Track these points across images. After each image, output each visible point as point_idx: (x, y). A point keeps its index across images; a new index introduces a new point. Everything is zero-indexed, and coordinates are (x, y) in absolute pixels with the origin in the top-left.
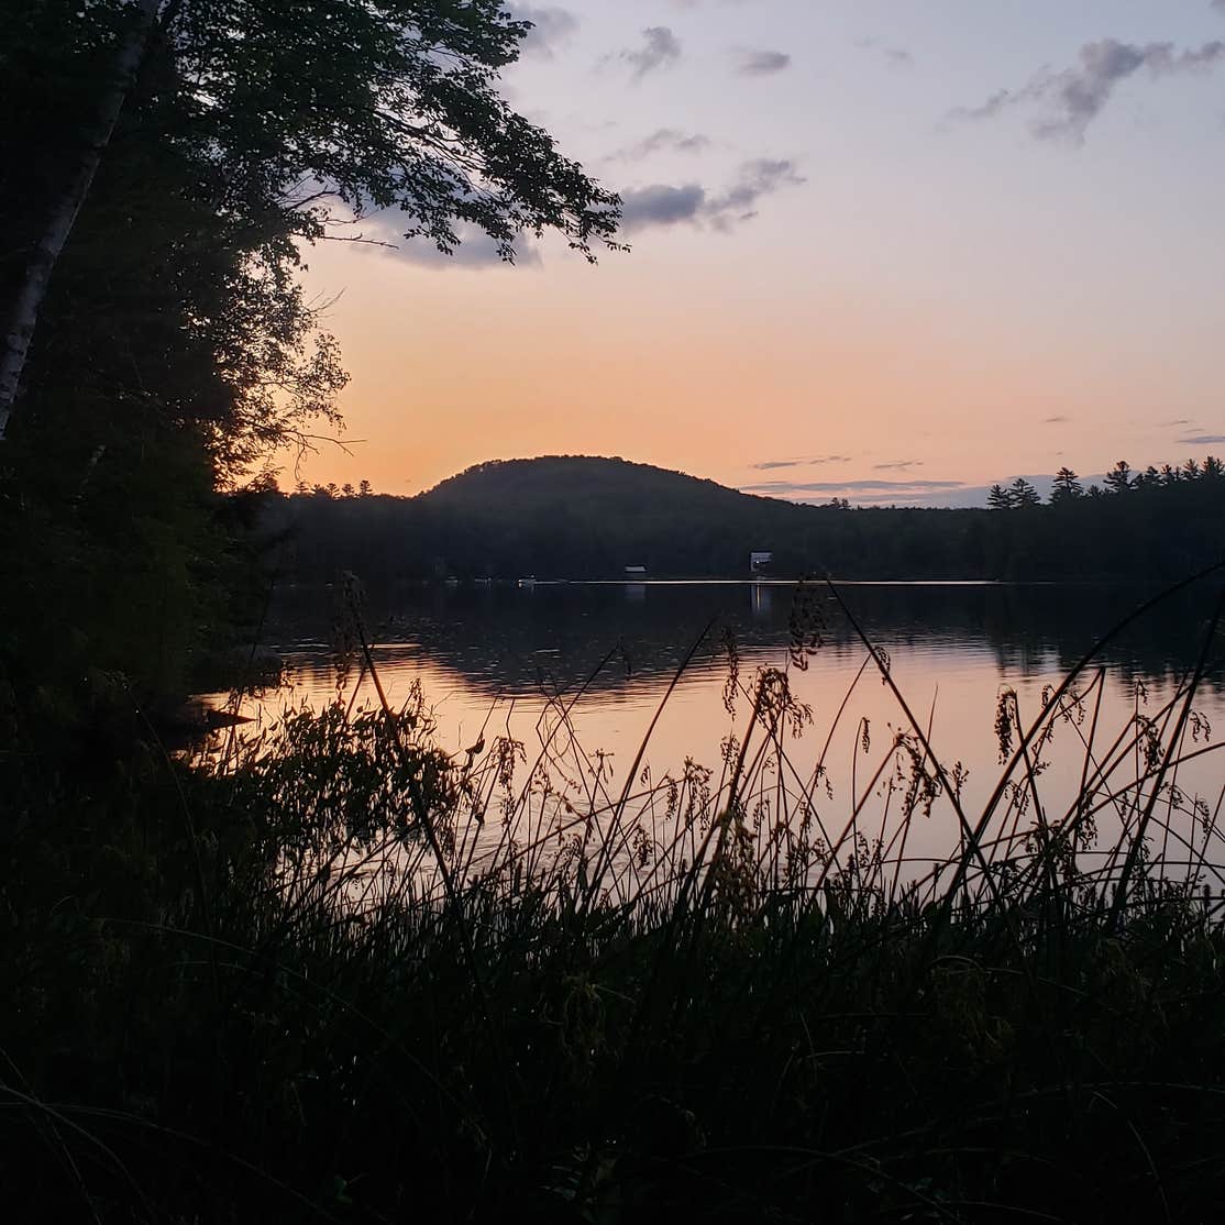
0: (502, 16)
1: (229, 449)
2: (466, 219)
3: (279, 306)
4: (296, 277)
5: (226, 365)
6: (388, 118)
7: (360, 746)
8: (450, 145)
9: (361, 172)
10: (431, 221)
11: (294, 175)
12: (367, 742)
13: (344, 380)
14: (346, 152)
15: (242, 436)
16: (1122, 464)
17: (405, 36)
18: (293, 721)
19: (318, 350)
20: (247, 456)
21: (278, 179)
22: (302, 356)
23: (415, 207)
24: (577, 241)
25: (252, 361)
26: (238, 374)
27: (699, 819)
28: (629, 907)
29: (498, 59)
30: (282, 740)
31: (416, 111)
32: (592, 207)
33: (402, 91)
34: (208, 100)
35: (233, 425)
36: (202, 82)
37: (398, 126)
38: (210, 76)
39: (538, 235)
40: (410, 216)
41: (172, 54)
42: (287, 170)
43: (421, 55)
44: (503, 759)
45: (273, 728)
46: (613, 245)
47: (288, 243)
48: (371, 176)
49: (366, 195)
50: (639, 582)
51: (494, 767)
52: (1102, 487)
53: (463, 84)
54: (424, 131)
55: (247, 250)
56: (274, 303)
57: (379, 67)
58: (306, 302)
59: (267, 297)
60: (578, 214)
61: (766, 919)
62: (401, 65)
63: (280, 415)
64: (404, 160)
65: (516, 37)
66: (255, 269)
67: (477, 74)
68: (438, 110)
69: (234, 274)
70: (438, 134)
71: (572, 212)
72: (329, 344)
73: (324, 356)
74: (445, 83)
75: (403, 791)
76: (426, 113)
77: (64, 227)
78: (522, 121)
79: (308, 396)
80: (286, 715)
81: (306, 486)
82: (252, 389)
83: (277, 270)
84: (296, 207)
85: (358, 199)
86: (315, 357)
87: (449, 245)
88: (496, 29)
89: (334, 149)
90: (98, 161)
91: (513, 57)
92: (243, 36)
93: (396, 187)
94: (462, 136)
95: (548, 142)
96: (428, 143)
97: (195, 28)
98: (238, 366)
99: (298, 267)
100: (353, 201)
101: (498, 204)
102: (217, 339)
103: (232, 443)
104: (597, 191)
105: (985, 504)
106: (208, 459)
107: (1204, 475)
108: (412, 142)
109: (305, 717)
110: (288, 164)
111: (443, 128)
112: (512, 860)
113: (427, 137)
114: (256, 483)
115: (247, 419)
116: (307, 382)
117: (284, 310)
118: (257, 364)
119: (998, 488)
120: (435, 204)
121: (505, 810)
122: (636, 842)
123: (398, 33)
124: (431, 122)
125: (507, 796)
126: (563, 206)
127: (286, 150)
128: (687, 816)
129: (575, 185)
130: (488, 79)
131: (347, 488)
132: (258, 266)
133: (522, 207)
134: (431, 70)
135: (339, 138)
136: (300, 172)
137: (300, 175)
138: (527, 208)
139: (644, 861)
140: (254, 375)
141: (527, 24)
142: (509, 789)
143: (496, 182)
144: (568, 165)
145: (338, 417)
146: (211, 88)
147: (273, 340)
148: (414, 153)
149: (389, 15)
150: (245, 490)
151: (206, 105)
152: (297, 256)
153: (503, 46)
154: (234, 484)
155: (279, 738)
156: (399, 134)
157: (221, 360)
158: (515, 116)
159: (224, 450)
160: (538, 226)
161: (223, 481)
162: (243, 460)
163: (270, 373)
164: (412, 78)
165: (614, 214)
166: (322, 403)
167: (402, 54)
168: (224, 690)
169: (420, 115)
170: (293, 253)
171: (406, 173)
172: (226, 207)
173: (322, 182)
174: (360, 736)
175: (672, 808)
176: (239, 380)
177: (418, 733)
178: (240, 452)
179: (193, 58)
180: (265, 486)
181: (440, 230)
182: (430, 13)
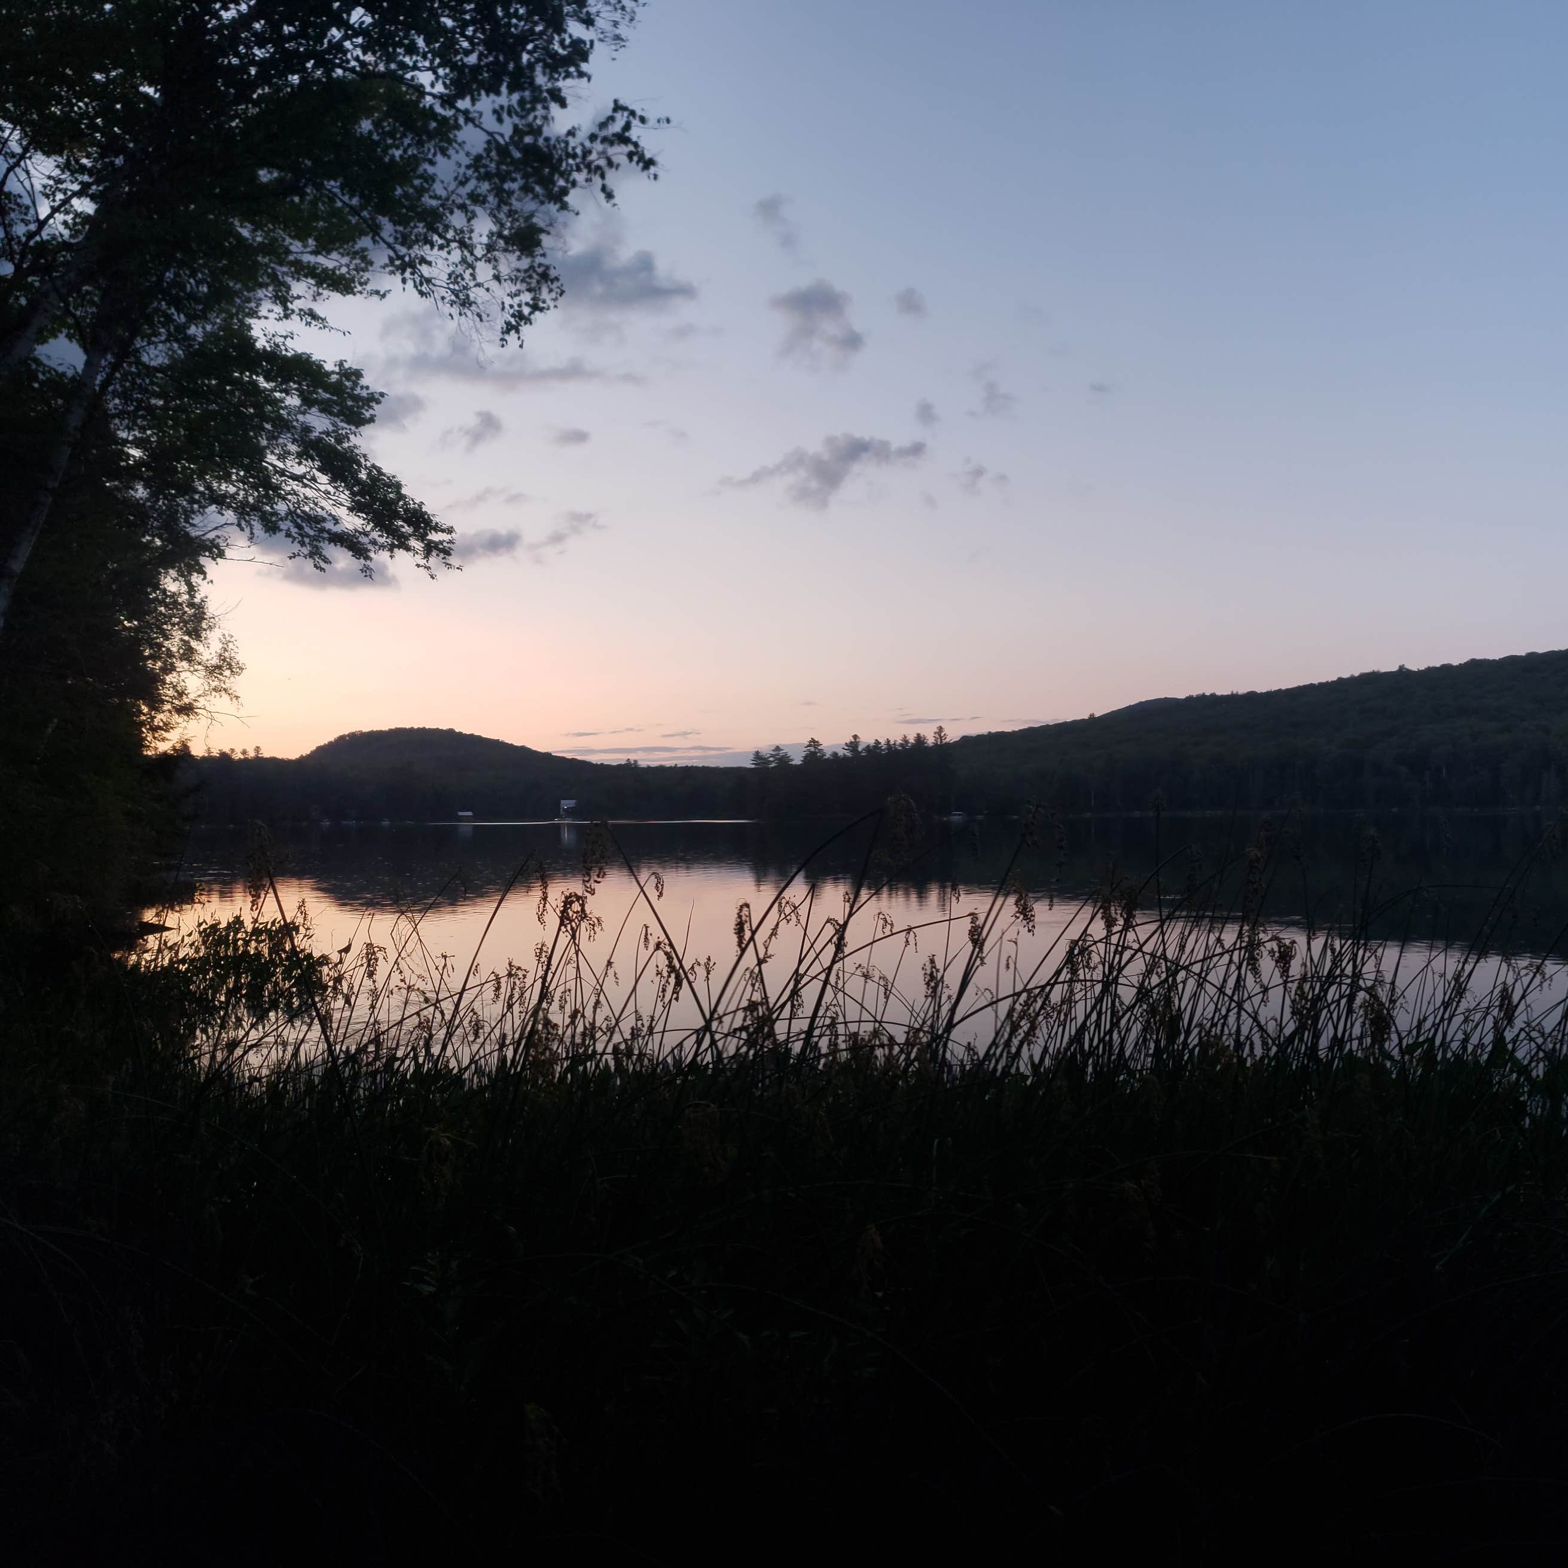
0: (362, 388)
1: (153, 721)
2: (336, 545)
3: (190, 611)
4: (204, 589)
5: (151, 657)
6: (274, 466)
7: (256, 948)
8: (322, 488)
9: (255, 508)
10: (308, 546)
11: (201, 510)
12: (262, 945)
13: (241, 669)
14: (242, 493)
15: (163, 712)
16: (855, 737)
17: (287, 403)
18: (205, 930)
19: (221, 645)
20: (167, 727)
21: (188, 514)
22: (208, 651)
23: (296, 535)
24: (423, 562)
25: (170, 654)
26: (159, 664)
27: (517, 1004)
28: (462, 1071)
29: (358, 421)
30: (196, 944)
31: (297, 460)
32: (434, 537)
33: (286, 445)
34: (136, 453)
35: (156, 703)
36: (130, 438)
37: (282, 473)
38: (136, 433)
39: (391, 557)
40: (293, 542)
41: (108, 417)
42: (196, 506)
43: (301, 417)
44: (369, 961)
45: (190, 935)
46: (449, 566)
47: (198, 563)
48: (261, 511)
49: (257, 526)
50: (467, 822)
51: (362, 965)
52: (841, 753)
53: (333, 440)
54: (304, 476)
55: (166, 568)
56: (187, 609)
57: (268, 426)
58: (211, 609)
59: (181, 604)
60: (422, 541)
61: (569, 1076)
62: (283, 425)
63: (192, 696)
64: (287, 499)
65: (373, 404)
66: (171, 584)
67: (344, 432)
68: (313, 460)
69: (156, 586)
70: (314, 479)
71: (417, 540)
72: (230, 642)
73: (226, 650)
74: (319, 440)
75: (289, 982)
76: (304, 462)
77: (25, 551)
78: (379, 470)
79: (213, 681)
80: (200, 925)
81: (212, 750)
82: (170, 676)
83: (189, 584)
84: (204, 535)
85: (251, 529)
86: (219, 651)
87: (323, 565)
88: (357, 398)
89: (232, 490)
90: (51, 499)
91: (372, 420)
92: (161, 403)
93: (281, 519)
94: (333, 480)
95: (398, 486)
96: (305, 486)
97: (125, 396)
98: (160, 658)
99: (205, 582)
100: (247, 530)
101: (360, 533)
102: (143, 637)
103: (155, 717)
104: (437, 523)
105: (748, 764)
106: (137, 730)
107: (913, 745)
108: (294, 485)
109: (214, 927)
110: (198, 502)
111: (318, 474)
112: (378, 1036)
113: (305, 481)
114: (174, 747)
115: (167, 698)
116: (214, 670)
117: (195, 615)
118: (174, 656)
119: (757, 753)
120: (312, 533)
121: (371, 999)
122: (471, 1022)
123: (282, 401)
124: (308, 470)
125: (373, 987)
126: (410, 535)
127: (196, 491)
128: (508, 1003)
129: (420, 521)
130: (352, 437)
131: (244, 752)
132: (174, 581)
133: (379, 536)
134: (307, 429)
135: (236, 481)
136: (207, 507)
137: (206, 510)
138: (382, 536)
139: (477, 1036)
140: (172, 664)
141: (382, 395)
142: (374, 982)
143: (359, 516)
144: (414, 504)
145: (237, 697)
146: (138, 443)
147: (186, 638)
148: (295, 494)
149: (275, 386)
150: (165, 753)
151: (134, 456)
152: (204, 573)
153: (364, 411)
154: (156, 749)
155: (194, 942)
156: (283, 478)
157: (147, 654)
158: (374, 466)
159: (149, 723)
160: (391, 550)
161: (149, 746)
162: (163, 730)
163: (185, 664)
164: (293, 435)
165: (450, 542)
166: (224, 686)
167: (286, 417)
168: (152, 905)
169: (300, 464)
170: (201, 571)
171: (289, 509)
172: (149, 536)
173: (223, 515)
174: (257, 941)
175: (497, 996)
176: (161, 669)
177: (300, 939)
178: (161, 724)
179: (123, 419)
180: (181, 751)
181: (315, 553)
182: (308, 386)
